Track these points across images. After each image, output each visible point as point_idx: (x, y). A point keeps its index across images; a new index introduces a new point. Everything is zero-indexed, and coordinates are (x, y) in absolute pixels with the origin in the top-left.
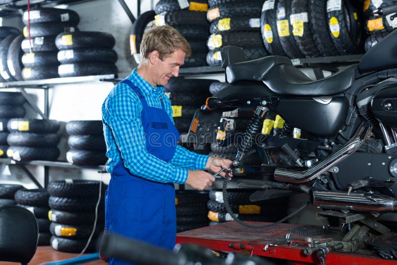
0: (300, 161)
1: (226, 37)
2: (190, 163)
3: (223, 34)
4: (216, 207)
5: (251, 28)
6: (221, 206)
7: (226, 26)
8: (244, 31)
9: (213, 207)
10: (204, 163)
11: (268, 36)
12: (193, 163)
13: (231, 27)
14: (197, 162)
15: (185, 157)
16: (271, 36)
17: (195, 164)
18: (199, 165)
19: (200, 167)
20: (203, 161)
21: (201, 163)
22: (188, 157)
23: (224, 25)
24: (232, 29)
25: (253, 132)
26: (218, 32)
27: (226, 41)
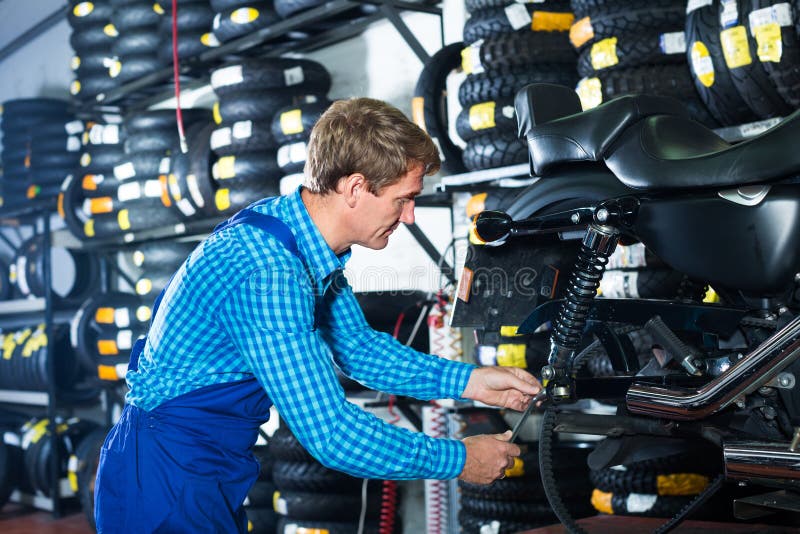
0: (692, 362)
1: (610, 82)
2: (424, 380)
3: (604, 75)
4: (606, 479)
5: (665, 55)
6: (617, 477)
7: (609, 57)
8: (651, 65)
9: (600, 479)
10: (461, 383)
11: (703, 69)
12: (433, 381)
13: (620, 58)
14: (444, 379)
15: (415, 367)
16: (710, 69)
17: (439, 384)
18: (448, 386)
19: (451, 391)
20: (458, 377)
21: (453, 381)
22: (422, 365)
23: (605, 55)
24: (622, 64)
25: (583, 292)
26: (593, 74)
27: (610, 90)
